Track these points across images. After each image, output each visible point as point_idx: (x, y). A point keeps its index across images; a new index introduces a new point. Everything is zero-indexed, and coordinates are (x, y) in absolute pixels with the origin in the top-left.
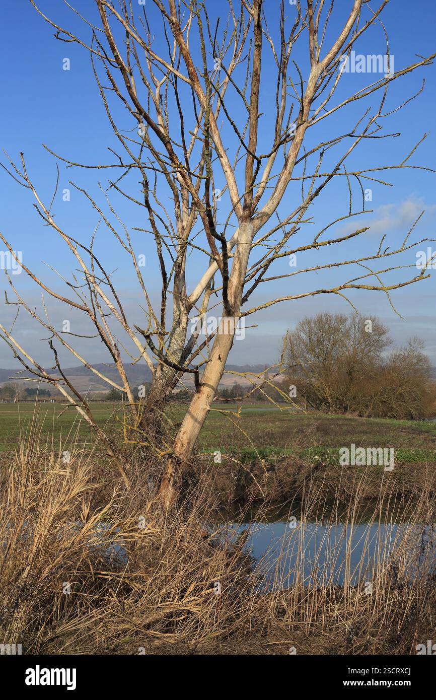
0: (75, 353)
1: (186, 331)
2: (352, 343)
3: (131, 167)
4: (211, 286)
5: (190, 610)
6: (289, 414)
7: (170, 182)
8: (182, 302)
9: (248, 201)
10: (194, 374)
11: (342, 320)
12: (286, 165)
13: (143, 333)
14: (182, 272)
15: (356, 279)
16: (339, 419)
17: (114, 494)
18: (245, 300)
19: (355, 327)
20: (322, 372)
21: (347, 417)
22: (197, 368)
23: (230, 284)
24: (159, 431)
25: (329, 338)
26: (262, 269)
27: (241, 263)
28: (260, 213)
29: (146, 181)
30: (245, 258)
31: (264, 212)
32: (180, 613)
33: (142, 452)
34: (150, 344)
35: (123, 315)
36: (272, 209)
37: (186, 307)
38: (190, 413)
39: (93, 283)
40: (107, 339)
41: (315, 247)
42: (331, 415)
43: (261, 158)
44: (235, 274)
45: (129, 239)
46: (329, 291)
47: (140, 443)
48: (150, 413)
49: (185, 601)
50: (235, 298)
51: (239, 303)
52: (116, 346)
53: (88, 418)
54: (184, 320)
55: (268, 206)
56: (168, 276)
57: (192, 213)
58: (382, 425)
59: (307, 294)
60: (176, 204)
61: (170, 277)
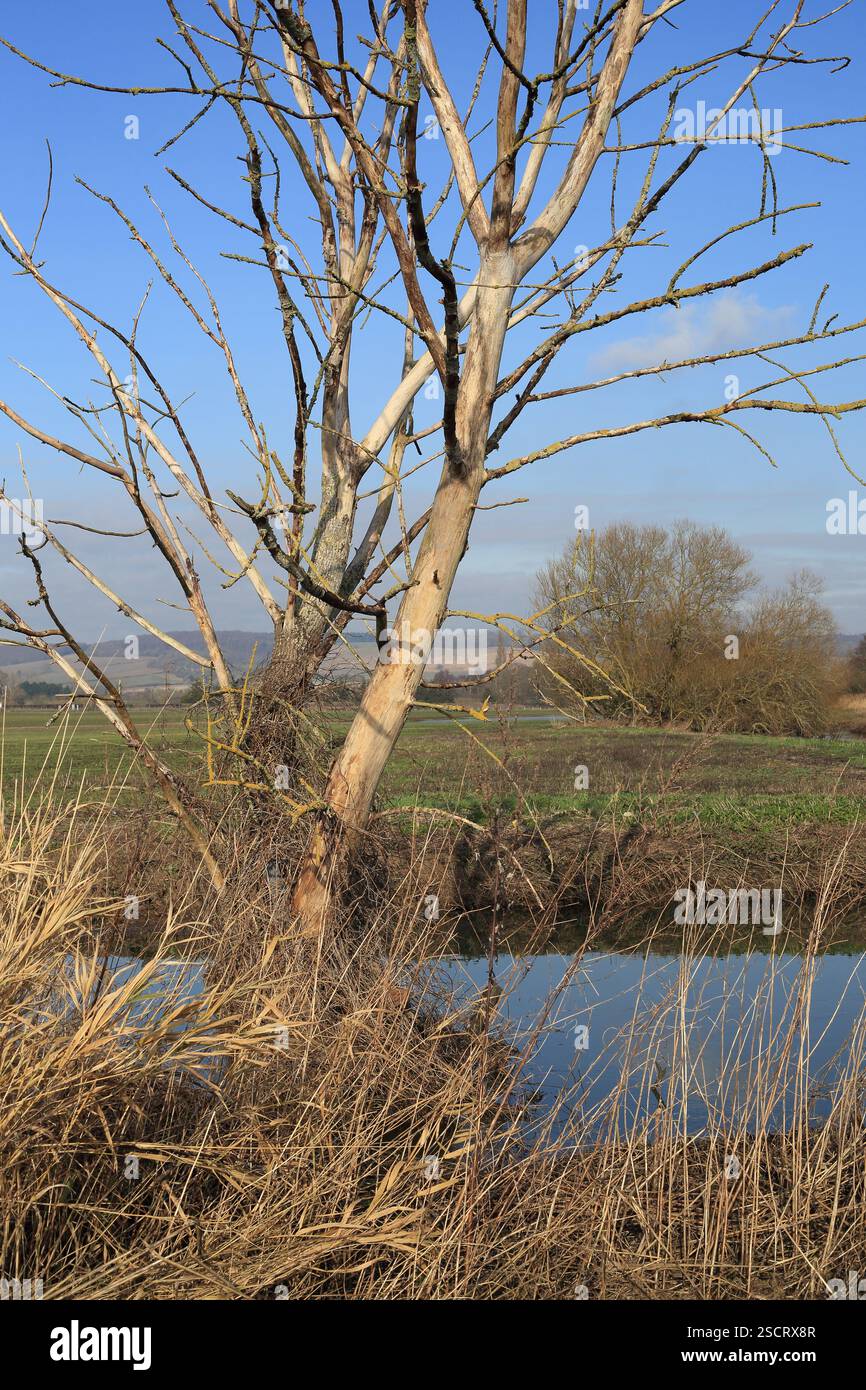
0: (95, 581)
1: (352, 525)
2: (677, 584)
3: (215, 95)
4: (407, 428)
5: (388, 1244)
6: (551, 727)
7: (310, 180)
8: (342, 459)
9: (504, 197)
10: (374, 617)
11: (656, 538)
12: (591, 116)
13: (249, 511)
14: (340, 391)
15: (765, 387)
16: (655, 736)
17: (169, 930)
18: (492, 445)
19: (683, 552)
20: (617, 643)
21: (671, 732)
22: (383, 603)
23: (460, 402)
24: (292, 757)
25: (630, 574)
26: (539, 363)
27: (485, 350)
28: (531, 231)
29: (255, 152)
30: (495, 338)
31: (540, 229)
32: (360, 1254)
33: (251, 807)
34: (268, 538)
35: (205, 488)
36: (559, 222)
37: (351, 470)
38: (365, 714)
39: (133, 417)
40: (166, 543)
41: (671, 301)
42: (636, 729)
43: (538, 83)
44: (471, 377)
45: (216, 314)
46: (700, 415)
47: (248, 785)
48: (269, 715)
49: (374, 1217)
50: (473, 434)
51: (481, 447)
52: (189, 564)
53: (126, 730)
54: (346, 499)
55: (551, 214)
56: (309, 391)
57: (363, 248)
58: (746, 747)
59: (645, 424)
60: (325, 233)
61: (315, 395)
